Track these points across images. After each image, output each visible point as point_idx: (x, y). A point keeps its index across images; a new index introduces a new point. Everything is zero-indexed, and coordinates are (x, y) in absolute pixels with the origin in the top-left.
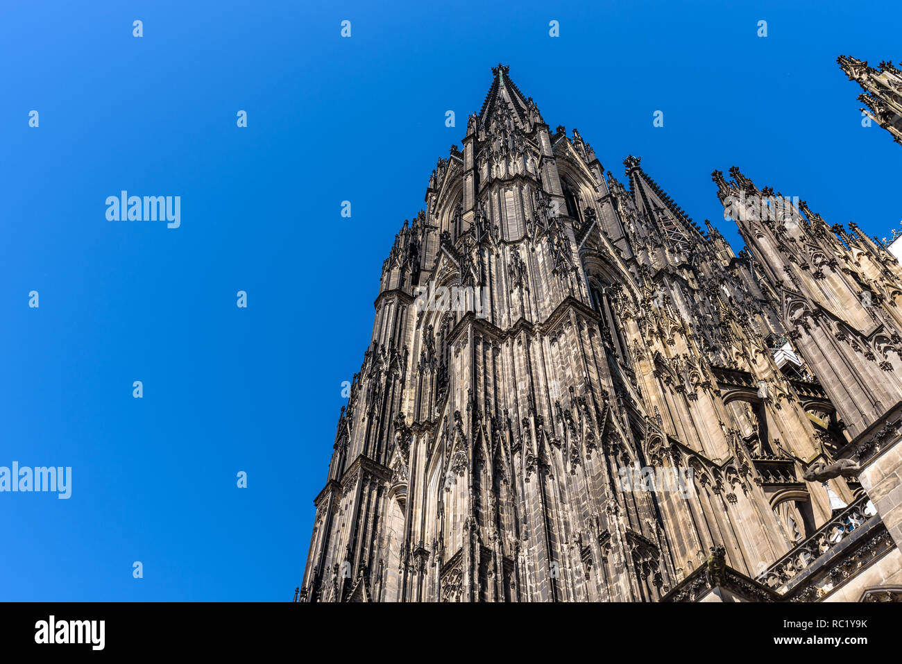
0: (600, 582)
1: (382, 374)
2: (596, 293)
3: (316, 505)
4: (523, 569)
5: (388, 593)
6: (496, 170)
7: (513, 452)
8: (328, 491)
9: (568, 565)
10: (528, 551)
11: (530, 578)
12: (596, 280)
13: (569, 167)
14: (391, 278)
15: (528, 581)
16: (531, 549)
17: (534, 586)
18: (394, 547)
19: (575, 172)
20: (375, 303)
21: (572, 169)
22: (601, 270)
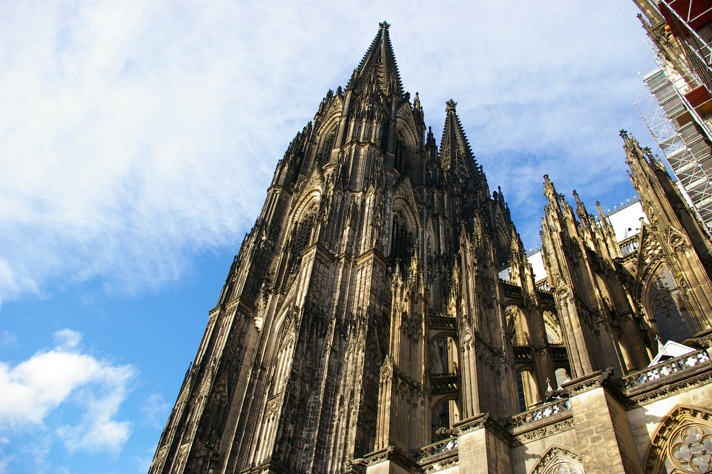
0: (343, 426)
1: (262, 243)
2: (396, 225)
3: (210, 315)
4: (309, 407)
5: (240, 380)
6: (359, 129)
7: (320, 337)
8: (218, 309)
9: (331, 411)
10: (314, 398)
11: (311, 413)
12: (398, 216)
13: (405, 125)
14: (281, 175)
15: (310, 414)
16: (316, 397)
17: (312, 417)
18: (248, 354)
19: (408, 129)
20: (268, 190)
21: (407, 127)
22: (403, 208)
